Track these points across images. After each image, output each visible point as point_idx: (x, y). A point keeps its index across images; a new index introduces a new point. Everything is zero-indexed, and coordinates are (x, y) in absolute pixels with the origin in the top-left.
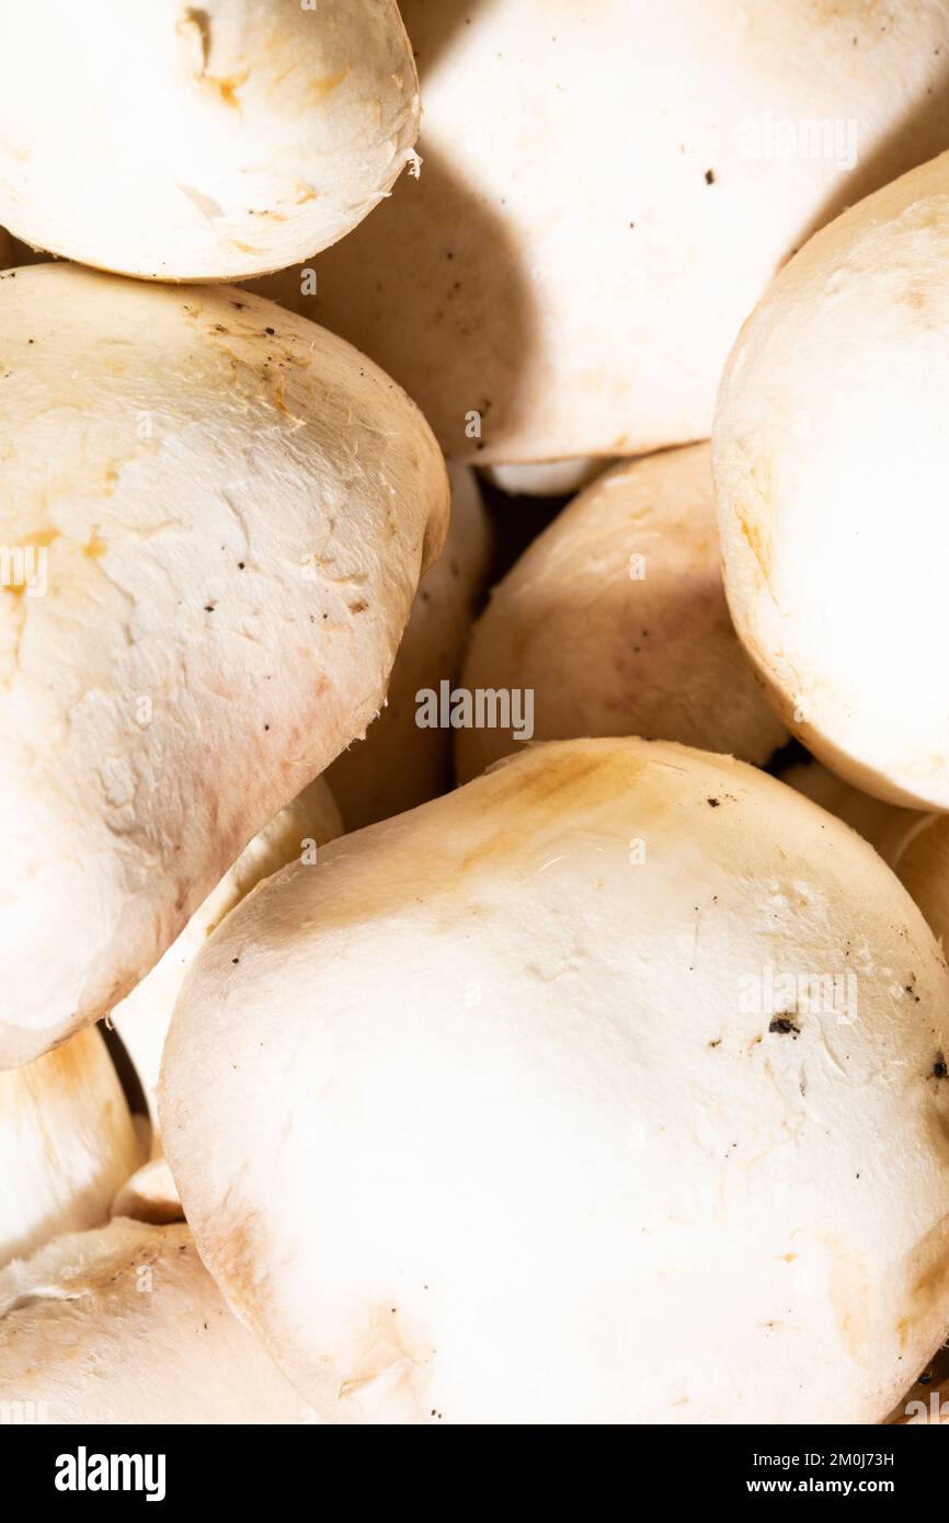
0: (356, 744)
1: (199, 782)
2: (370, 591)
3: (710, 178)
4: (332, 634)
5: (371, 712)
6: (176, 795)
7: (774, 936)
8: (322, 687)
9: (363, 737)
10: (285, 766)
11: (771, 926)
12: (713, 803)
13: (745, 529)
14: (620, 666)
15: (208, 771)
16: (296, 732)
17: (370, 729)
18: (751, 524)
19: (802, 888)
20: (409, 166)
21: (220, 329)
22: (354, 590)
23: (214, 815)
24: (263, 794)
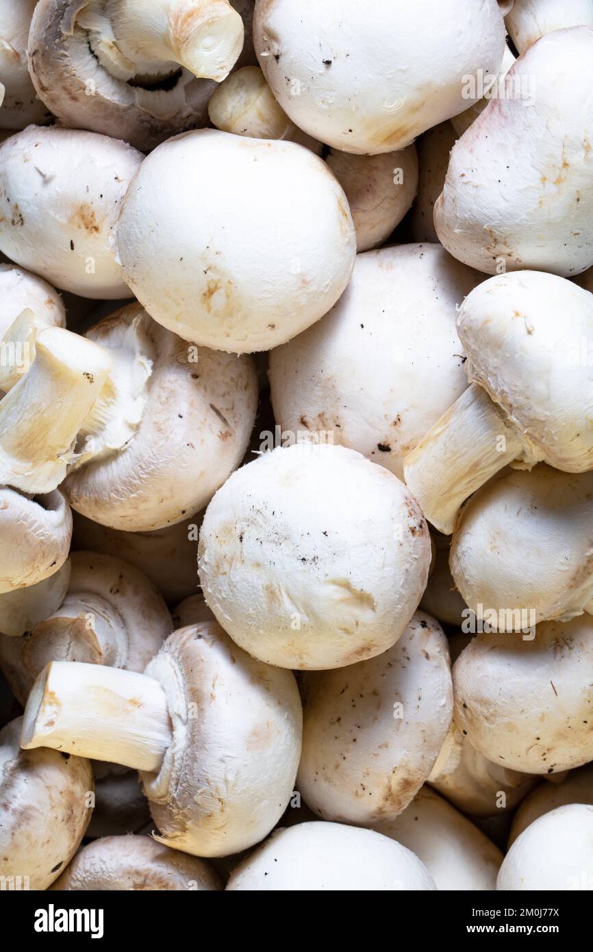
0: (458, 138)
1: (506, 118)
2: (459, 181)
3: (362, 326)
4: (470, 166)
5: (454, 148)
6: (512, 111)
7: (332, 90)
8: (471, 151)
9: (456, 141)
10: (479, 128)
11: (332, 93)
12: (350, 131)
13: (346, 216)
14: (375, 180)
15: (503, 121)
16: (477, 137)
17: (454, 144)
18: (345, 217)
19: (325, 107)
20: (459, 307)
21: (510, 255)
22: (465, 180)
23: (500, 109)
24: (485, 119)
